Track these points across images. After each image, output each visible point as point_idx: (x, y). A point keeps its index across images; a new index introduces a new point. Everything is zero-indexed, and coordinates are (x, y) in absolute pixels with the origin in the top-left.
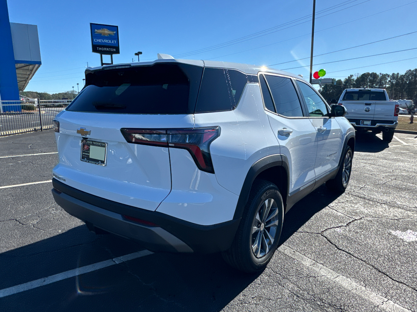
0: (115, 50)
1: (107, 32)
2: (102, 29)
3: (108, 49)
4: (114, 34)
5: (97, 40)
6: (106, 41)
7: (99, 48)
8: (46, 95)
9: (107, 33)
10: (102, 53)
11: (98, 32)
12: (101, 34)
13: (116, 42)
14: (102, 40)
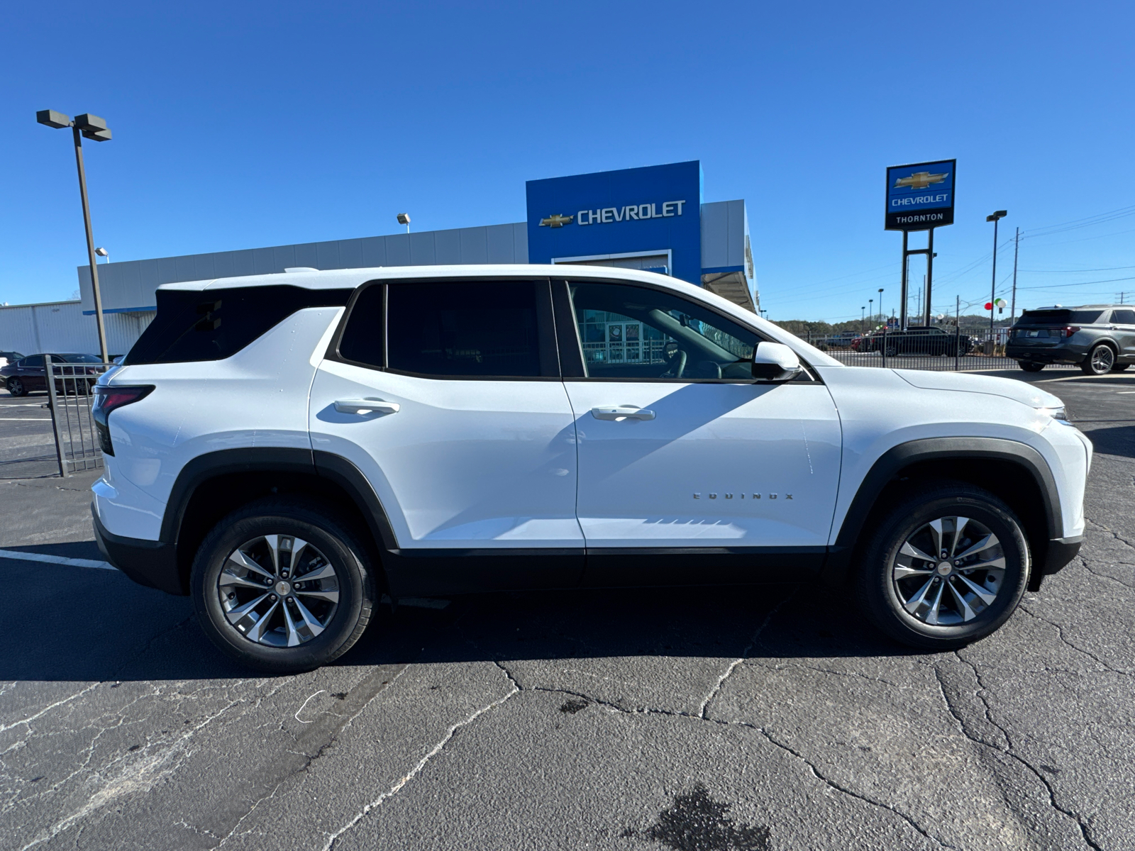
0: (940, 216)
1: (924, 178)
2: (912, 175)
3: (923, 218)
4: (943, 179)
5: (899, 200)
6: (920, 200)
7: (901, 220)
8: (821, 327)
9: (925, 182)
10: (907, 228)
11: (904, 184)
12: (911, 186)
13: (947, 197)
14: (912, 199)
